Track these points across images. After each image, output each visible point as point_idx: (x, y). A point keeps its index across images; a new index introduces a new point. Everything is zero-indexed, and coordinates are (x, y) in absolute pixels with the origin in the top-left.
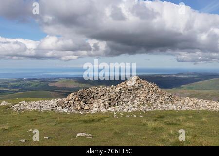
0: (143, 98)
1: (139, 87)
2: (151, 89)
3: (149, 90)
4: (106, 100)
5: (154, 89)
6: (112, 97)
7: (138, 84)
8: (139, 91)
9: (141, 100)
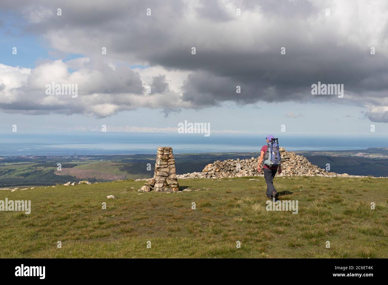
0: (290, 170)
1: (284, 160)
2: (299, 161)
3: (297, 162)
4: (250, 170)
5: (303, 162)
6: (256, 169)
7: (284, 156)
8: (284, 163)
9: (287, 172)
